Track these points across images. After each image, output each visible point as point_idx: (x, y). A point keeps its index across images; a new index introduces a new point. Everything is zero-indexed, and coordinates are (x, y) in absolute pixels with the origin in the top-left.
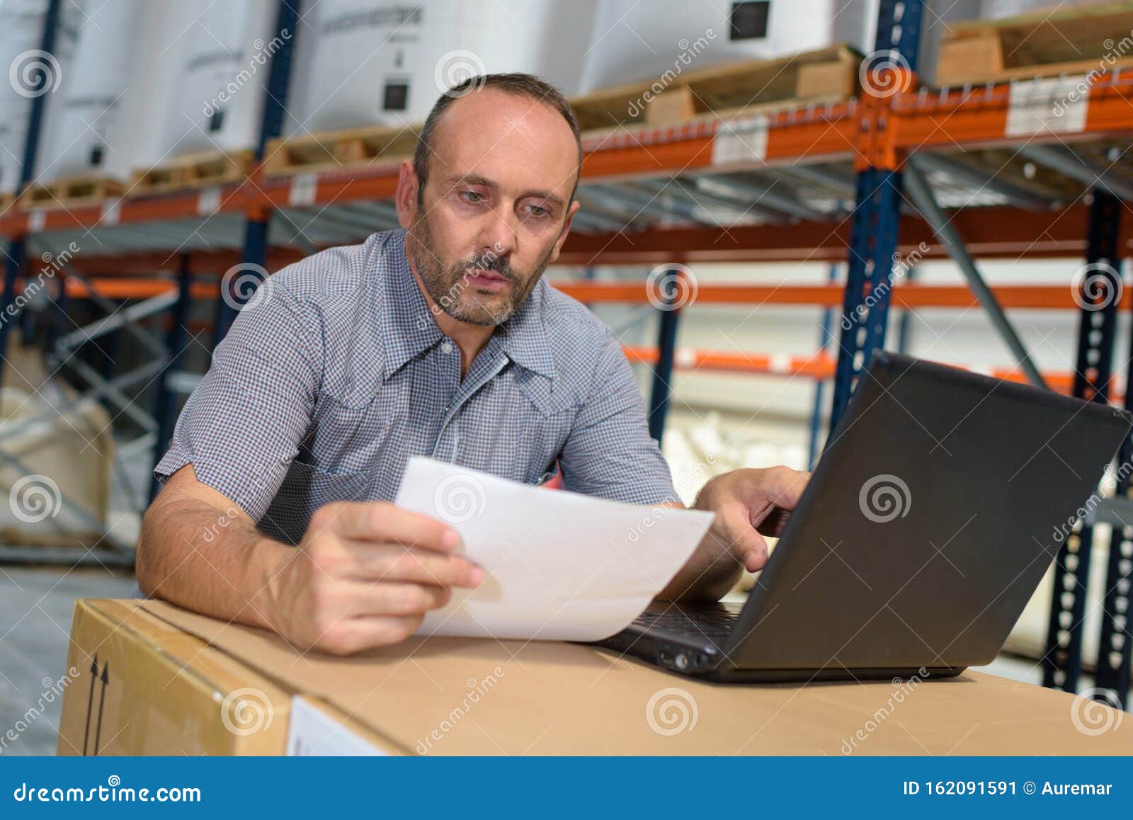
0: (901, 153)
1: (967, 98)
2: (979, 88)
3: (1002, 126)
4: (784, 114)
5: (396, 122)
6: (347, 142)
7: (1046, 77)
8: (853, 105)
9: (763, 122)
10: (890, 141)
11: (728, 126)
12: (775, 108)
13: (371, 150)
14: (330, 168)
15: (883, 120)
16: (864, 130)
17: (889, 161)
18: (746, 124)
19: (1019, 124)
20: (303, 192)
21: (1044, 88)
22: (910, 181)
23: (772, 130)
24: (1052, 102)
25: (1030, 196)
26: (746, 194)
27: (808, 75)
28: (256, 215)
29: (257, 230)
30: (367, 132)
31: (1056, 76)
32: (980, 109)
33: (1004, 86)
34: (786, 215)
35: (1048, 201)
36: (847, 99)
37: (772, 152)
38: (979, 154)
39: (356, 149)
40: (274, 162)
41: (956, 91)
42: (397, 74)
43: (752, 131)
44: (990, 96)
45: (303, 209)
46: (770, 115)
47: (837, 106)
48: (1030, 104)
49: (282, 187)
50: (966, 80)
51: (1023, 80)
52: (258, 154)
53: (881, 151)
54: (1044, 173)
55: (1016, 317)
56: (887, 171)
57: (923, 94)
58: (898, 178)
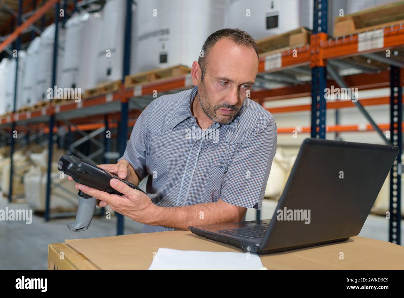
0: (325, 61)
1: (344, 40)
2: (348, 37)
3: (357, 48)
4: (286, 52)
5: (164, 66)
6: (150, 75)
7: (369, 31)
8: (308, 47)
9: (279, 55)
10: (321, 57)
11: (269, 57)
12: (283, 50)
13: (158, 76)
14: (146, 83)
15: (318, 50)
16: (312, 54)
17: (321, 64)
18: (274, 56)
19: (362, 47)
20: (138, 92)
21: (369, 34)
22: (329, 69)
23: (283, 57)
24: (372, 39)
25: (370, 69)
26: (279, 78)
27: (292, 38)
28: (124, 100)
29: (125, 105)
30: (156, 71)
31: (373, 30)
32: (349, 43)
33: (356, 35)
34: (292, 84)
35: (376, 70)
36: (306, 45)
37: (284, 64)
38: (351, 58)
39: (153, 77)
40: (128, 84)
41: (340, 38)
42: (163, 51)
43: (276, 58)
44: (352, 39)
45: (139, 97)
46: (282, 53)
47: (303, 47)
48: (365, 40)
49: (131, 91)
50: (344, 34)
51: (362, 32)
52: (123, 81)
53: (318, 60)
54: (374, 62)
55: (367, 108)
56: (321, 67)
57: (330, 40)
58: (325, 68)
